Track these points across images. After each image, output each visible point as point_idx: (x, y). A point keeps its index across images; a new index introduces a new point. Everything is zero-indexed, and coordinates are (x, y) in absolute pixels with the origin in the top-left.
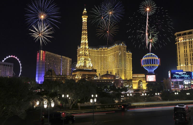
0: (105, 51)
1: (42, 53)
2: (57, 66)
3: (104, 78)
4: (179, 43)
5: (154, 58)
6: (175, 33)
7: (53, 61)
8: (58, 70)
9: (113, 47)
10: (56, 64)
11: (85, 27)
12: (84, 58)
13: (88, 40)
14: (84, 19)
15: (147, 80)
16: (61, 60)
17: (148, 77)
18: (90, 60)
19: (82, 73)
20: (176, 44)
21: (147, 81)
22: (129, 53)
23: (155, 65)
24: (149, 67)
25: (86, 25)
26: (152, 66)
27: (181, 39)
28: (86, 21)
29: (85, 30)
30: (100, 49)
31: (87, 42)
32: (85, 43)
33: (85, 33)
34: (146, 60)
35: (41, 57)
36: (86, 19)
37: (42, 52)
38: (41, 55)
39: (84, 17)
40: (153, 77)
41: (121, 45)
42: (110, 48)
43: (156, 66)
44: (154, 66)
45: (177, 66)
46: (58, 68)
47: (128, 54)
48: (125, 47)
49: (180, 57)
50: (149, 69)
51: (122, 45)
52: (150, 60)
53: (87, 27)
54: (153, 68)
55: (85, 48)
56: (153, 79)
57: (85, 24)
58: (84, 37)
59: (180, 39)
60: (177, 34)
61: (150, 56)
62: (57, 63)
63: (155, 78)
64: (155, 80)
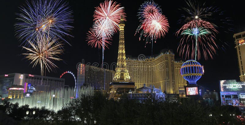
2: (99, 79)
3: (140, 92)
4: (239, 47)
5: (194, 65)
6: (234, 35)
7: (95, 75)
8: (100, 84)
9: (160, 56)
10: (97, 78)
11: (122, 36)
13: (125, 50)
14: (121, 28)
15: (187, 93)
16: (104, 74)
17: (188, 90)
18: (128, 72)
19: (118, 86)
20: (236, 48)
21: (187, 95)
22: (182, 62)
23: (196, 74)
24: (188, 76)
25: (123, 34)
26: (193, 76)
27: (242, 41)
28: (123, 30)
29: (122, 39)
31: (124, 52)
32: (122, 53)
33: (122, 42)
34: (184, 68)
36: (123, 27)
39: (121, 26)
40: (195, 90)
42: (157, 58)
43: (197, 76)
44: (195, 76)
46: (100, 82)
47: (181, 64)
48: (173, 56)
49: (242, 64)
50: (189, 79)
51: (169, 53)
52: (189, 68)
53: (124, 36)
54: (195, 78)
55: (122, 59)
56: (195, 92)
57: (122, 32)
58: (121, 47)
59: (240, 42)
60: (236, 36)
61: (189, 63)
62: (99, 77)
63: (197, 90)
64: (197, 93)
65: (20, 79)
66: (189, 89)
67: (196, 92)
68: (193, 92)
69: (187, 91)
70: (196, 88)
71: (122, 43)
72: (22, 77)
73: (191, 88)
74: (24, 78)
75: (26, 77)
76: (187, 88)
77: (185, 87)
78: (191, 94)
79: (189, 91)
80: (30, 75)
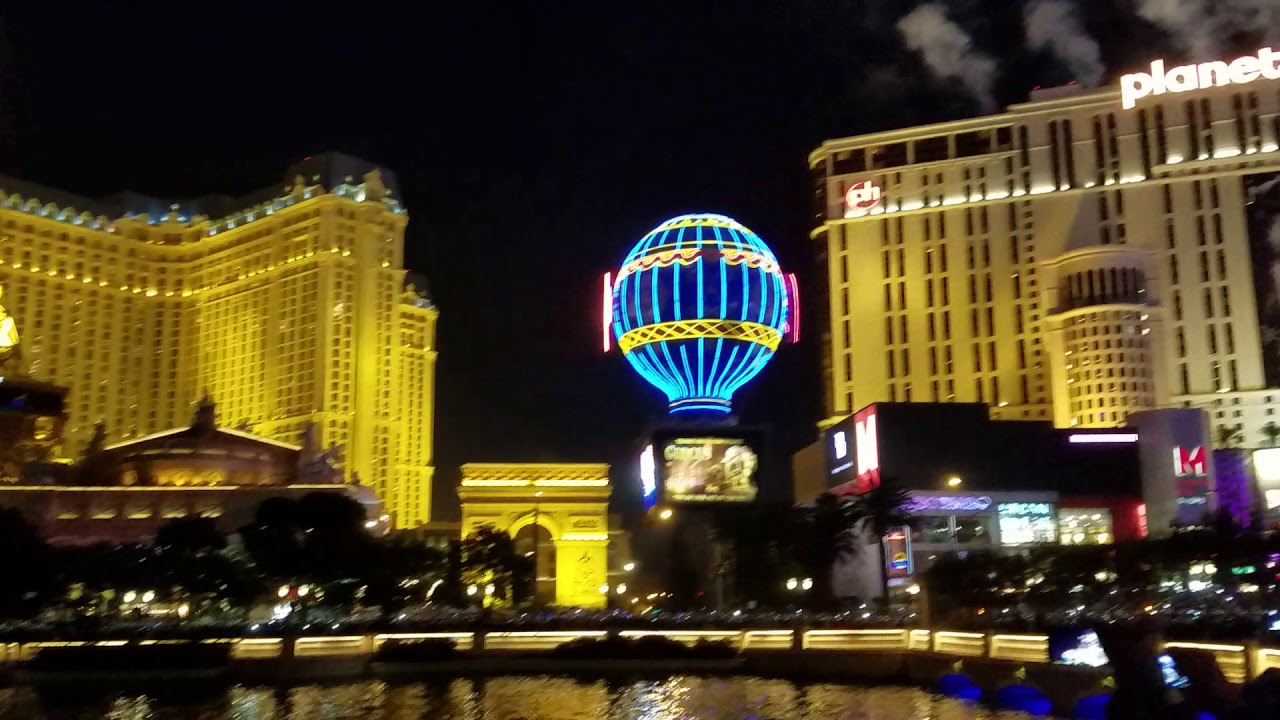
0: (186, 247)
3: (177, 480)
4: (843, 229)
6: (818, 144)
9: (276, 211)
20: (824, 236)
22: (414, 303)
23: (756, 333)
26: (728, 345)
27: (866, 197)
30: (129, 221)
41: (361, 197)
43: (757, 348)
44: (744, 346)
45: (825, 417)
48: (393, 228)
49: (847, 344)
50: (694, 373)
51: (370, 198)
54: (735, 365)
59: (852, 197)
60: (835, 155)
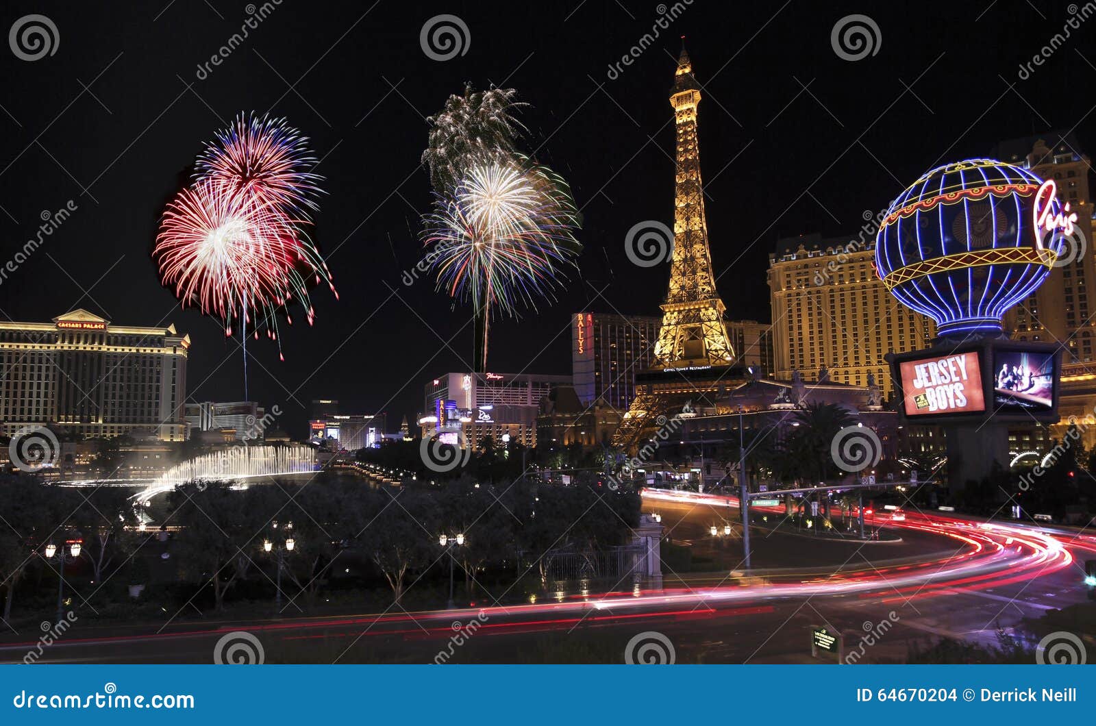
1: (581, 323)
12: (680, 312)
15: (910, 399)
17: (914, 376)
21: (910, 411)
29: (688, 165)
33: (687, 181)
35: (581, 342)
37: (585, 321)
38: (580, 332)
39: (680, 100)
56: (959, 386)
58: (682, 205)
63: (976, 376)
64: (978, 395)
65: (464, 390)
66: (920, 369)
67: (968, 386)
68: (950, 390)
69: (906, 387)
70: (964, 363)
71: (688, 188)
72: (466, 383)
73: (932, 365)
74: (473, 383)
75: (479, 384)
76: (905, 367)
77: (896, 363)
78: (932, 409)
79: (918, 384)
80: (490, 376)
